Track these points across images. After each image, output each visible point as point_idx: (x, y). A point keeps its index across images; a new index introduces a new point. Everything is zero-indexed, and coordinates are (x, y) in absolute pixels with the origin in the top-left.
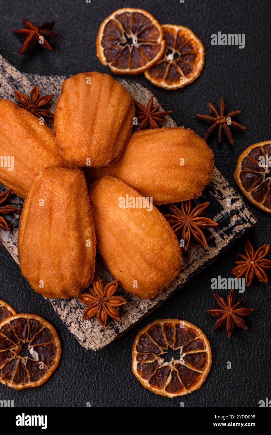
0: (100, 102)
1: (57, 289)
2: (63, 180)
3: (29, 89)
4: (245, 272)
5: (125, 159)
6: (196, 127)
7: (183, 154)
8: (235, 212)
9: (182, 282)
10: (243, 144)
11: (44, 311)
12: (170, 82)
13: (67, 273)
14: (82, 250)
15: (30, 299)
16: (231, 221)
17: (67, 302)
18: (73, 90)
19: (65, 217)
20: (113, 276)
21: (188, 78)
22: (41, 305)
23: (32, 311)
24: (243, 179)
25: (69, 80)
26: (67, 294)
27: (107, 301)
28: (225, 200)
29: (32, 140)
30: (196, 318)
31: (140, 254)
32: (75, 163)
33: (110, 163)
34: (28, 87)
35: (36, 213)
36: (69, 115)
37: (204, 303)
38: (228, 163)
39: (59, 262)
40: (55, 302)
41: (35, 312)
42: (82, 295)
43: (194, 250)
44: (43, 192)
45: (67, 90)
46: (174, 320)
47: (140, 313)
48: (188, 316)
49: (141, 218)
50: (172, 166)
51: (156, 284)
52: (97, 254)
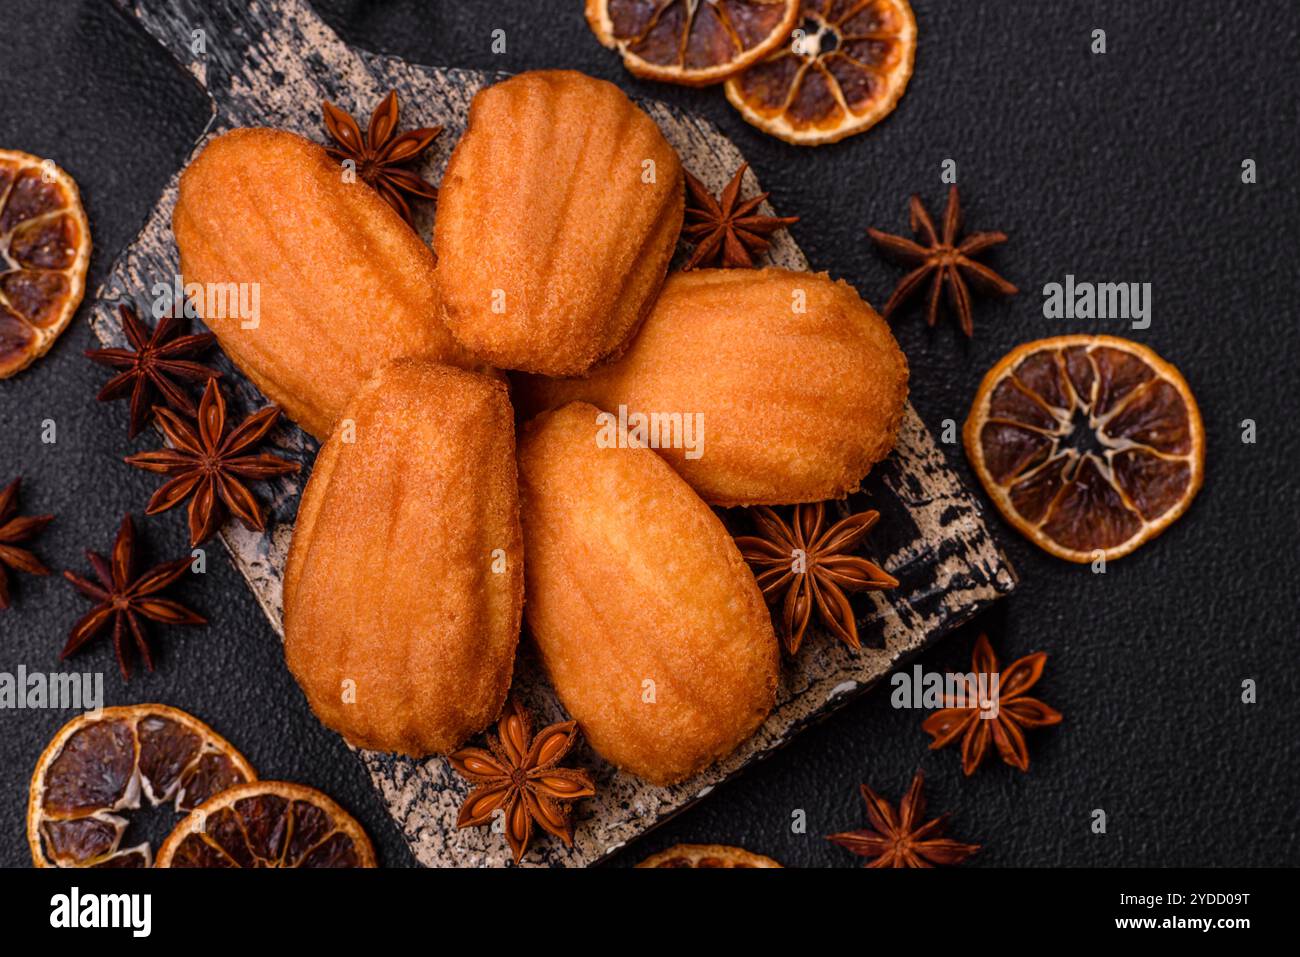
0: (581, 175)
1: (390, 728)
2: (443, 406)
3: (370, 100)
4: (964, 732)
5: (639, 356)
6: (864, 268)
7: (818, 360)
8: (954, 549)
9: (769, 743)
10: (1002, 335)
11: (340, 779)
12: (802, 121)
13: (427, 684)
14: (480, 621)
15: (303, 738)
16: (939, 574)
17: (414, 763)
18: (503, 128)
19: (437, 519)
20: (563, 704)
21: (856, 113)
22: (336, 762)
23: (306, 775)
24: (991, 446)
25: (494, 92)
26: (419, 745)
27: (538, 780)
28: (928, 507)
29: (364, 269)
30: (799, 853)
31: (654, 653)
32: (487, 356)
33: (593, 367)
34: (366, 94)
35: (350, 494)
36: (485, 207)
37: (829, 810)
38: (949, 391)
39: (406, 648)
40: (379, 760)
41: (313, 780)
42: (462, 753)
43: (817, 652)
44: (379, 435)
45: (484, 124)
46: (733, 853)
47: (632, 823)
48: (776, 843)
49: (669, 544)
50: (780, 393)
51: (689, 747)
52: (522, 636)
